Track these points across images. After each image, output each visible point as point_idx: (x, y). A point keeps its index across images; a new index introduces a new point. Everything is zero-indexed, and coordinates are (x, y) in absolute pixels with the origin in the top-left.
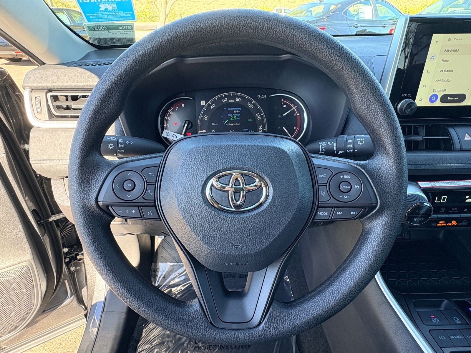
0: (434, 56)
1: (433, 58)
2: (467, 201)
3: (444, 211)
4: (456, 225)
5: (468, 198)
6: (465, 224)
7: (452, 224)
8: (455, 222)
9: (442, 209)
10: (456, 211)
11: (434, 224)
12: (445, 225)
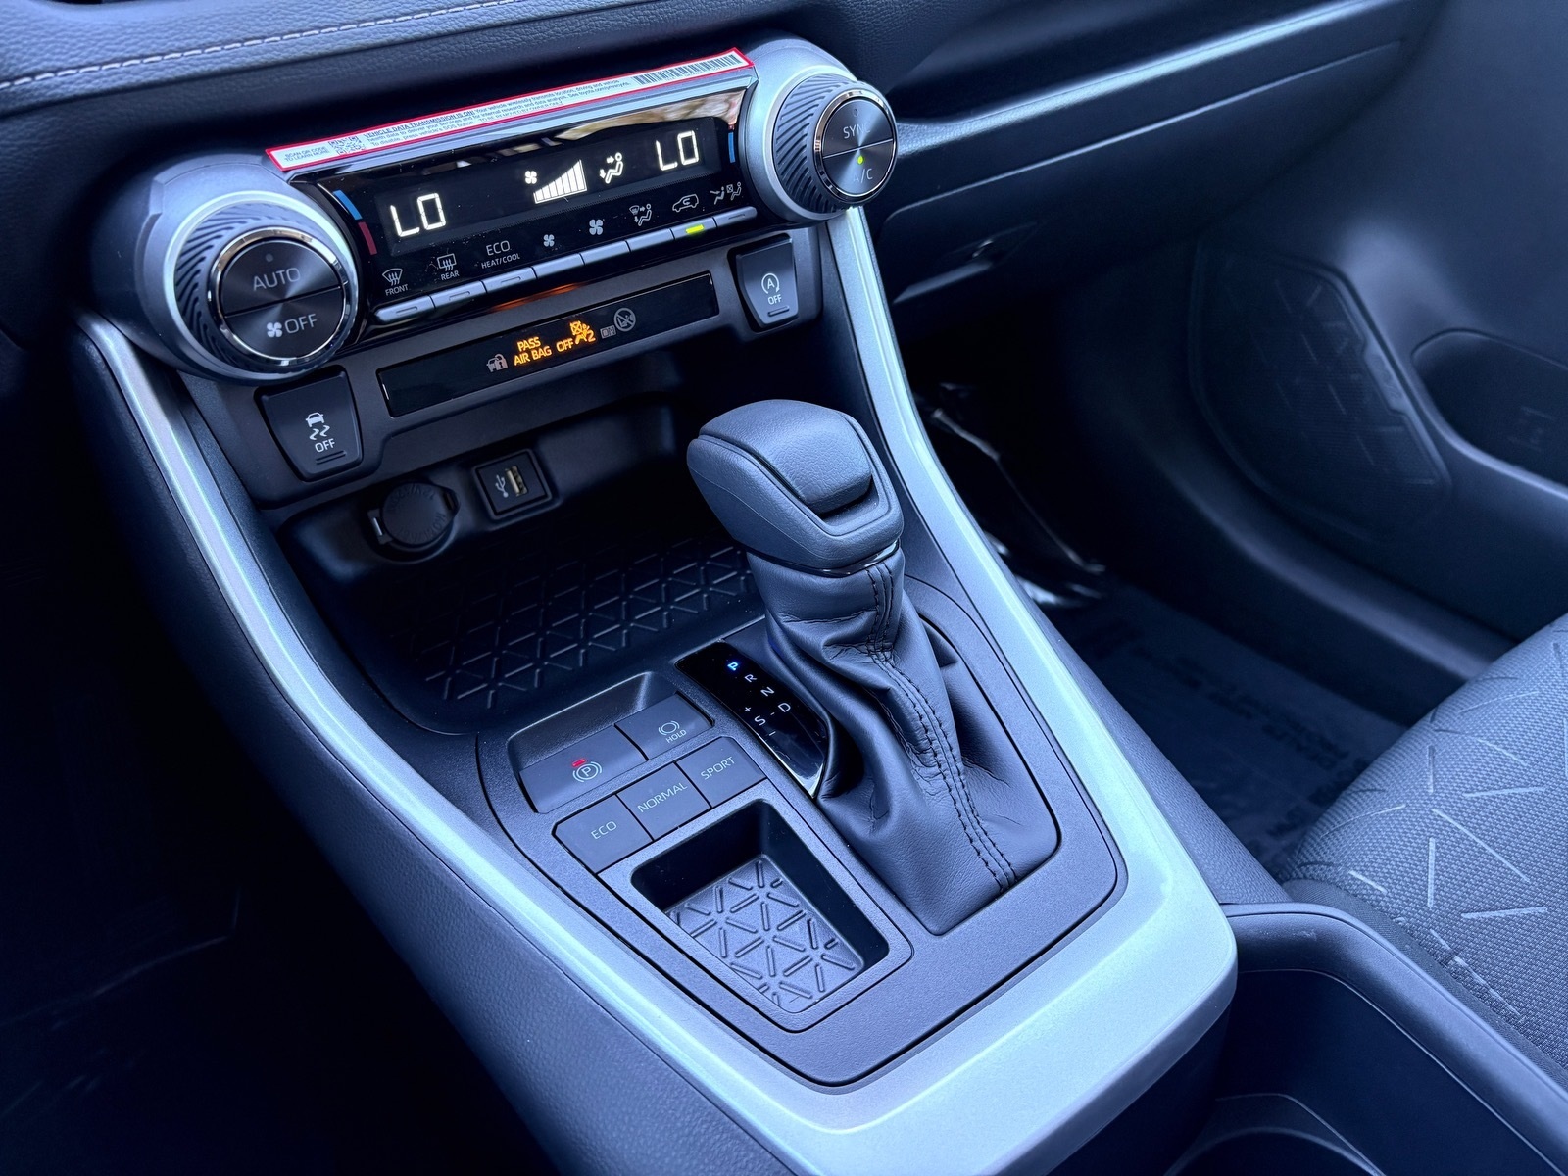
2: (541, 197)
3: (455, 268)
4: (591, 339)
5: (535, 181)
6: (629, 326)
7: (574, 341)
8: (584, 325)
9: (441, 260)
10: (512, 257)
11: (497, 362)
12: (546, 352)
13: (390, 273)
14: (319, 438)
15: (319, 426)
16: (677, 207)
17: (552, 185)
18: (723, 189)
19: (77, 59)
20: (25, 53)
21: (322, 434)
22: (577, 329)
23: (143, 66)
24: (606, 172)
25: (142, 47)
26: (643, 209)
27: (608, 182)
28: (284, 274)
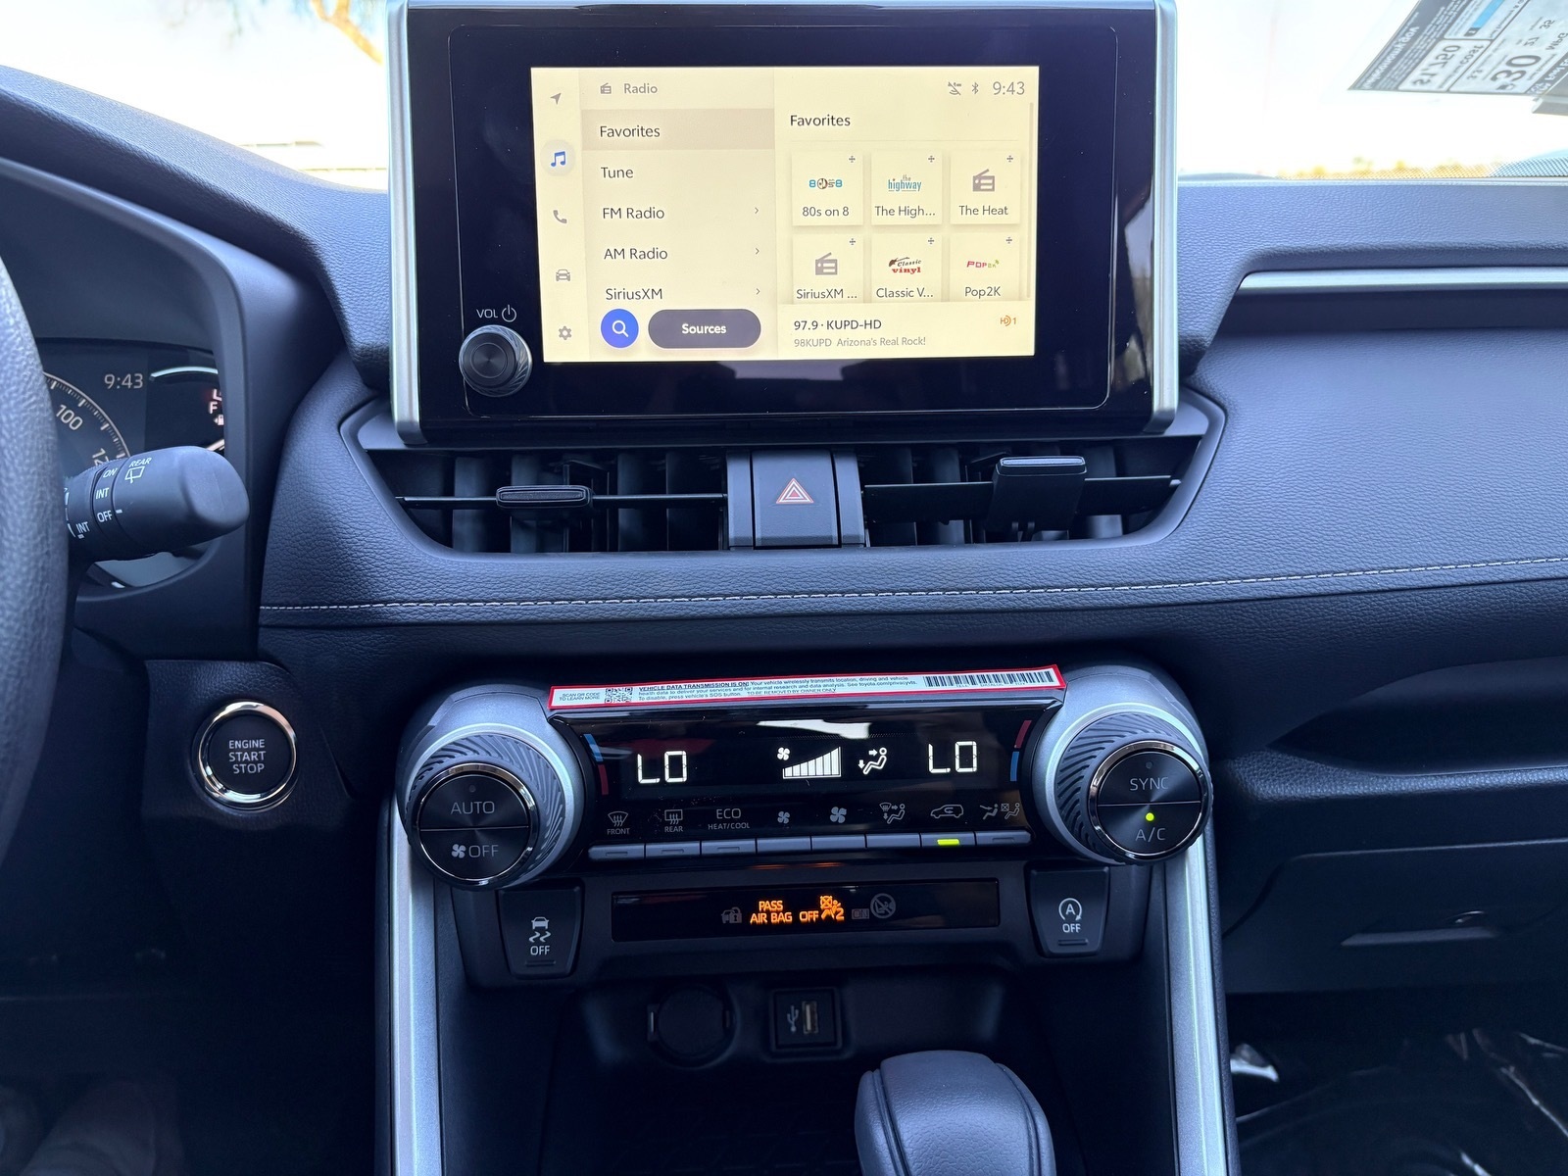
0: (563, 153)
1: (563, 163)
2: (789, 773)
3: (681, 823)
4: (840, 918)
5: (786, 758)
6: (886, 913)
7: (820, 914)
8: (835, 902)
9: (668, 813)
10: (741, 825)
11: (732, 915)
12: (787, 918)
13: (616, 815)
14: (537, 942)
15: (542, 930)
16: (937, 814)
17: (804, 765)
18: (996, 806)
19: (420, 595)
20: (387, 585)
21: (542, 939)
22: (827, 902)
23: (469, 608)
24: (866, 763)
25: (473, 593)
26: (895, 807)
27: (866, 772)
28: (481, 805)
